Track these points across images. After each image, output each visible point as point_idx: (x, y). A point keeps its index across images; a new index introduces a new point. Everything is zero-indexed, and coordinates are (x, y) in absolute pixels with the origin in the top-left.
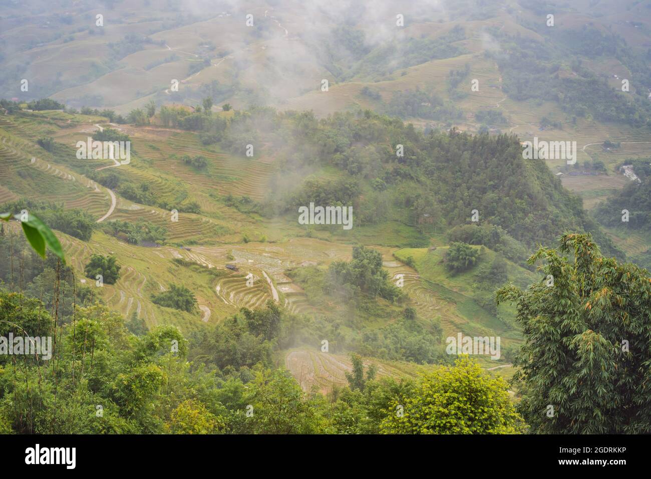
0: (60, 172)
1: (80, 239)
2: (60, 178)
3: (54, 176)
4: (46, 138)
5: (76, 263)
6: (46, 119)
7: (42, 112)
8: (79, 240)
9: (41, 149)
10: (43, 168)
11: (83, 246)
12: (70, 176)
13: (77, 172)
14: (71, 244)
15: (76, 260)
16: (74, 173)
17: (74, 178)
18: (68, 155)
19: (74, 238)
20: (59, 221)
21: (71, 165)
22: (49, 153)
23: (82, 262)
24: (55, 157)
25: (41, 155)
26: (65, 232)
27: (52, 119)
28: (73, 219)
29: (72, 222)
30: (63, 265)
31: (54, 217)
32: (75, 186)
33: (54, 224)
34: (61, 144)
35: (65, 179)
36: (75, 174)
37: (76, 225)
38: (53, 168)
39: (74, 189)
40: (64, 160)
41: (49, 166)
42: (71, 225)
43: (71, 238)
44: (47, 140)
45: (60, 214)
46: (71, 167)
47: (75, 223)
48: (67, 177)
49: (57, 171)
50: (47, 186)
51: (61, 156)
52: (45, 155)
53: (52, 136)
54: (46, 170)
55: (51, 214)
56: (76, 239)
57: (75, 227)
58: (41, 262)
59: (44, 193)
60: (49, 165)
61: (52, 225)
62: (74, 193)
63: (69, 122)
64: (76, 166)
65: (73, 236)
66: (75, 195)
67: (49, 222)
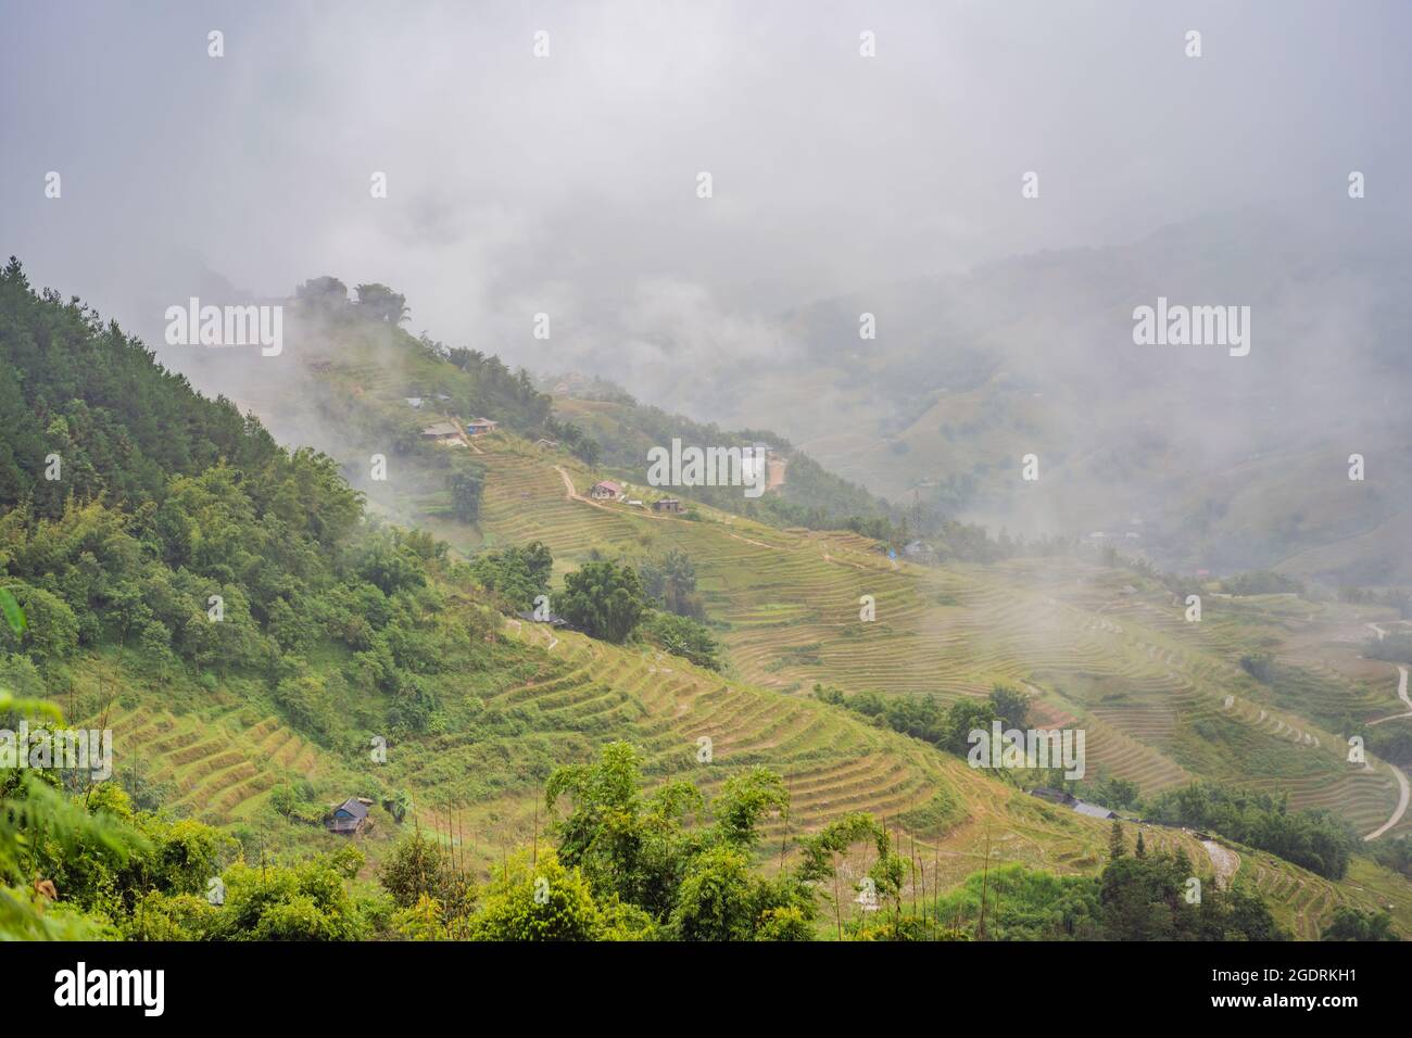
0: (1286, 729)
1: (1318, 874)
2: (1286, 741)
3: (1273, 736)
4: (1258, 654)
5: (1307, 926)
6: (1260, 615)
7: (1251, 598)
8: (1315, 875)
9: (1250, 678)
10: (1250, 718)
11: (1322, 890)
12: (1308, 736)
13: (1324, 728)
14: (1297, 885)
15: (1306, 919)
16: (1318, 731)
17: (1317, 742)
18: (1307, 690)
19: (1304, 870)
20: (1273, 833)
21: (1312, 713)
22: (1263, 687)
23: (1319, 924)
24: (1278, 696)
25: (1247, 690)
26: (1286, 858)
27: (1274, 613)
28: (1303, 828)
29: (1300, 837)
30: (1267, 926)
31: (1263, 822)
32: (1319, 758)
33: (1262, 840)
34: (1291, 668)
35: (1297, 743)
36: (1321, 733)
37: (1310, 843)
38: (1273, 719)
39: (1317, 765)
40: (1297, 703)
41: (1264, 714)
42: (1301, 841)
43: (1298, 870)
44: (1260, 657)
45: (1276, 818)
46: (1313, 717)
47: (1308, 839)
48: (1303, 739)
49: (1281, 725)
50: (1259, 759)
51: (1291, 693)
52: (1256, 691)
53: (1272, 650)
54: (1257, 723)
55: (1257, 818)
56: (1308, 873)
57: (1307, 846)
58: (1220, 918)
59: (1251, 773)
60: (1263, 712)
61: (1258, 842)
62: (1317, 774)
63: (1310, 618)
64: (1324, 715)
65: (1303, 866)
66: (1318, 779)
67: (1252, 834)
